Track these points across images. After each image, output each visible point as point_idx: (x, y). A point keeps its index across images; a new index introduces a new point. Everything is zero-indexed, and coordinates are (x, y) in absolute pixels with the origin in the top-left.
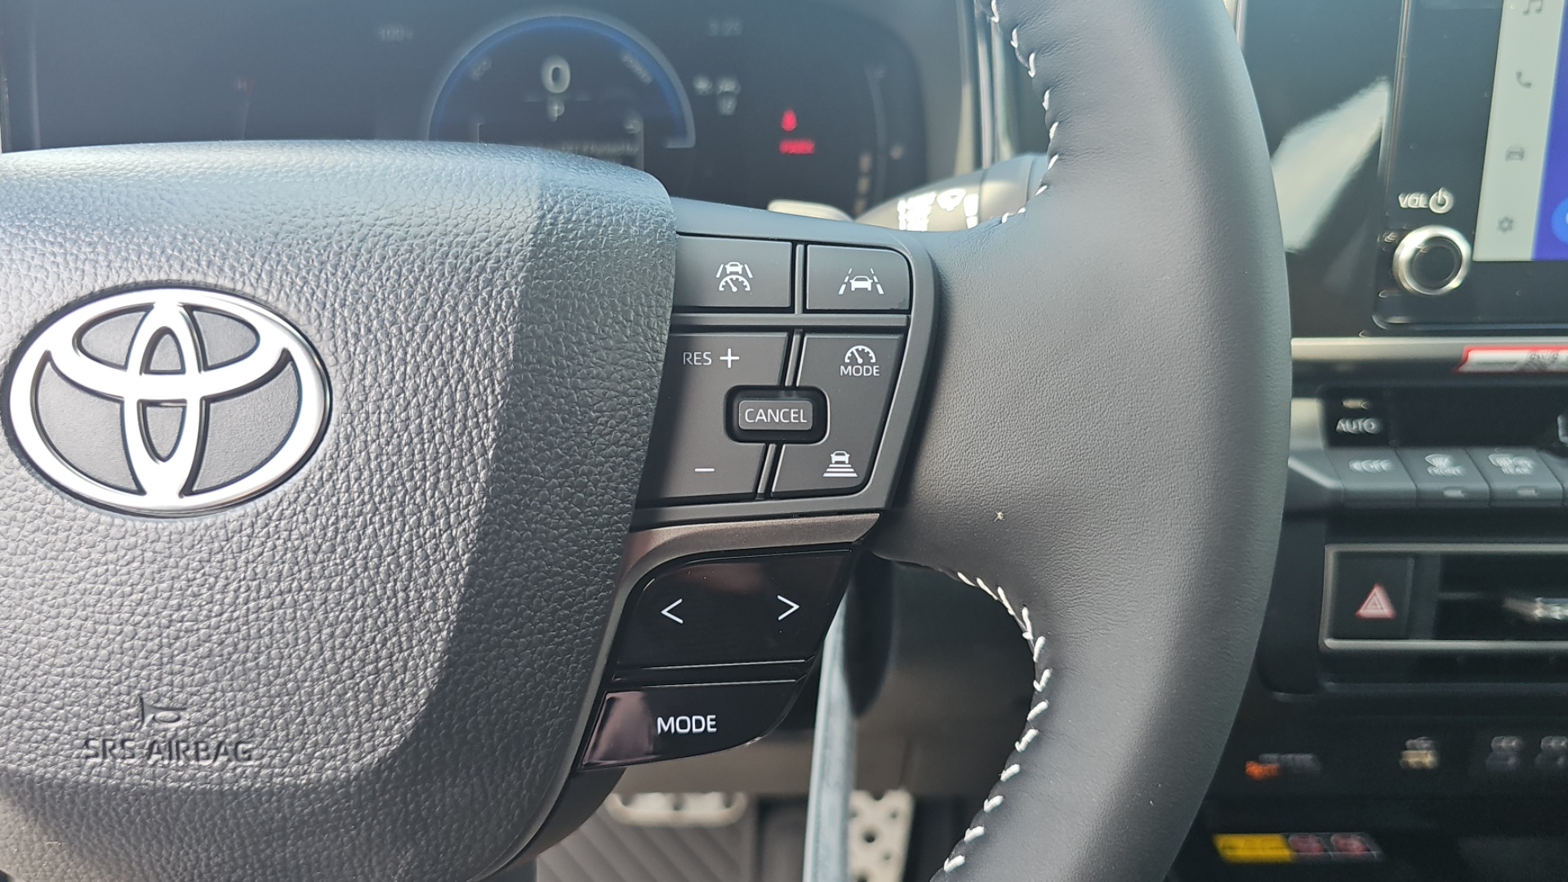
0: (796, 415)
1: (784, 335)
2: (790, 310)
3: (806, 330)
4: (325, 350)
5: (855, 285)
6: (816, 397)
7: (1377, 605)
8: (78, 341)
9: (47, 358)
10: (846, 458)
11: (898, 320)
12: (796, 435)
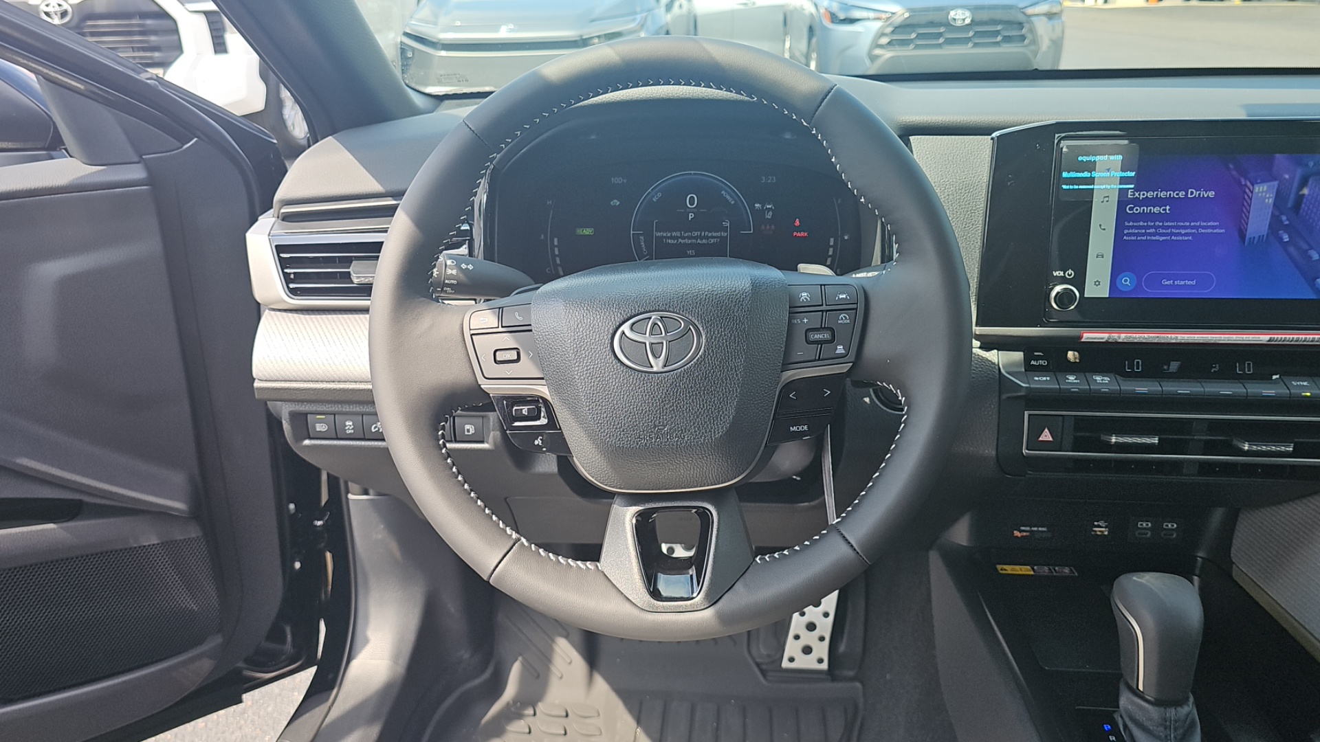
0: (826, 336)
1: (821, 313)
2: (822, 305)
3: (827, 311)
4: (698, 325)
5: (841, 297)
6: (832, 330)
7: (1046, 436)
8: (632, 329)
9: (623, 334)
10: (842, 347)
11: (855, 306)
12: (826, 342)
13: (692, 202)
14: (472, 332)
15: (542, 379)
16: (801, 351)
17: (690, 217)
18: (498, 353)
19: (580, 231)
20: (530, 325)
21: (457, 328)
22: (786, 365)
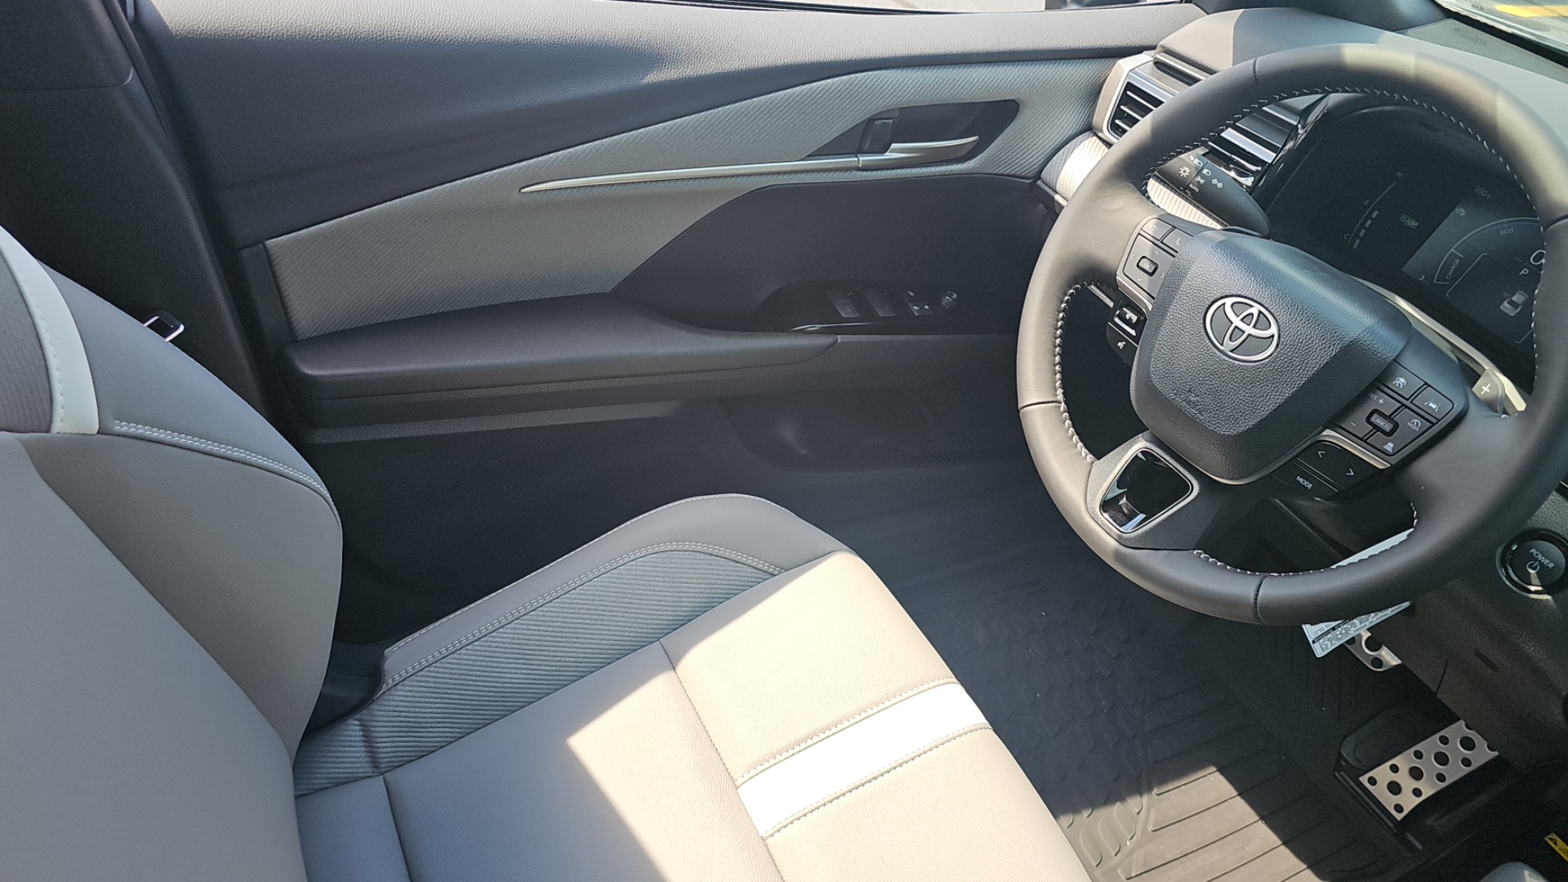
0: (1388, 427)
1: (1401, 405)
2: (1407, 400)
3: (1407, 407)
4: (1282, 340)
5: (1431, 405)
6: (1396, 426)
8: (1232, 306)
9: (1224, 304)
10: (1392, 446)
11: (1434, 421)
12: (1383, 432)
13: (1537, 259)
14: (1142, 232)
15: (1153, 298)
16: (1357, 422)
17: (1522, 272)
18: (1143, 260)
19: (1403, 218)
20: (1177, 252)
21: (1137, 222)
22: (1333, 424)
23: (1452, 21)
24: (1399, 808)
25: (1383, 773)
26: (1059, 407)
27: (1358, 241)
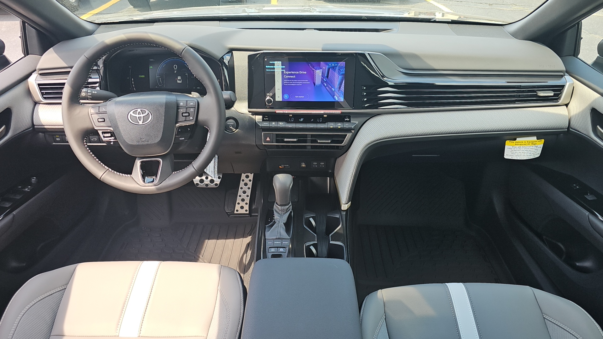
0: (187, 114)
2: (186, 106)
3: (187, 108)
4: (151, 112)
5: (191, 104)
6: (189, 113)
7: (268, 139)
8: (133, 113)
9: (131, 114)
10: (191, 117)
11: (195, 107)
12: (187, 116)
13: (175, 67)
14: (91, 113)
15: (111, 126)
16: (181, 118)
17: (174, 72)
18: (99, 119)
19: (139, 76)
20: (107, 111)
21: (87, 112)
22: (177, 122)
23: (102, 25)
24: (246, 211)
25: (237, 207)
26: (109, 170)
27: (134, 88)
